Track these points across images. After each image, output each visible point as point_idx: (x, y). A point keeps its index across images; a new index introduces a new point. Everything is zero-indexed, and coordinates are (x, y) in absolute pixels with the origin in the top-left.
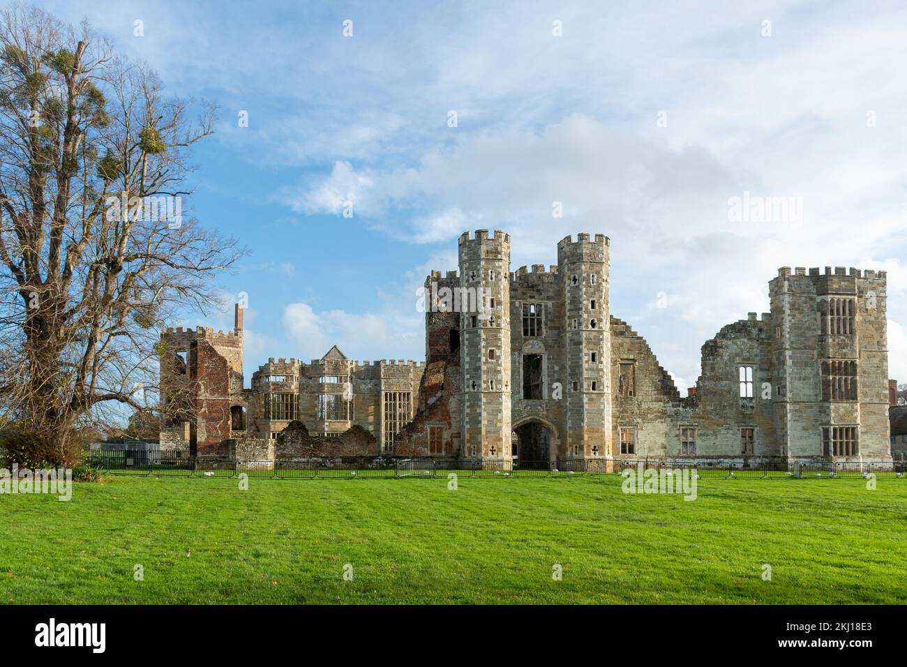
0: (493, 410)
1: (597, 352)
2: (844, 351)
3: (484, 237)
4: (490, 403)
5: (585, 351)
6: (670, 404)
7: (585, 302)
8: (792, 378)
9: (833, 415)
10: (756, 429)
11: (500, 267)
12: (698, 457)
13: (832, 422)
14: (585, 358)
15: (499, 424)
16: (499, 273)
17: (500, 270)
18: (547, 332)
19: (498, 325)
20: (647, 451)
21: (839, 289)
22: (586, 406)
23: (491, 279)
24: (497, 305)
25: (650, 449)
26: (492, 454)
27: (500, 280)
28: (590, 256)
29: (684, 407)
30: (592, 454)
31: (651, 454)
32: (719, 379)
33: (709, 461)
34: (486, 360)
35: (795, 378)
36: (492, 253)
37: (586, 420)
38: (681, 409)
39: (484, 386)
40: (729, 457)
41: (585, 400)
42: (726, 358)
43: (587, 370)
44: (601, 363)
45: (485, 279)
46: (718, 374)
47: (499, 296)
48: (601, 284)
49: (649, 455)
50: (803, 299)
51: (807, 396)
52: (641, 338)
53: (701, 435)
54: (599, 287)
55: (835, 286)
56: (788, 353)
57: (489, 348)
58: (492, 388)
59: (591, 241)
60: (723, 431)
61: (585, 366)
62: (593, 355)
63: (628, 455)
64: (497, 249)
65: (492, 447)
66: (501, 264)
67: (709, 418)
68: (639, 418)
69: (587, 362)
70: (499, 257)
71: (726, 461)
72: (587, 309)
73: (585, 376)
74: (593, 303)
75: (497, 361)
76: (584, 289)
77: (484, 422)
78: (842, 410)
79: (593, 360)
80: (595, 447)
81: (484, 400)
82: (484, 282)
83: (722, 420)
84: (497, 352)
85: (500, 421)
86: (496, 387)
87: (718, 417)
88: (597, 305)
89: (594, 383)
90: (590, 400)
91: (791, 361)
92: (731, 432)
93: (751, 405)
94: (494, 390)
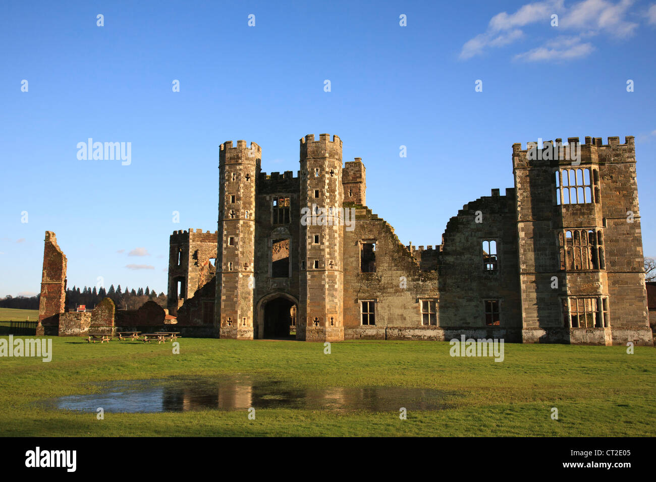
0: (230, 288)
1: (319, 234)
2: (580, 220)
3: (228, 146)
4: (228, 282)
5: (308, 234)
6: (410, 279)
7: (309, 193)
8: (525, 251)
9: (569, 285)
10: (500, 301)
11: (241, 170)
12: (438, 329)
13: (569, 292)
14: (309, 241)
15: (235, 299)
16: (240, 174)
17: (241, 172)
18: (292, 220)
19: (237, 217)
20: (386, 322)
22: (309, 282)
23: (234, 179)
24: (237, 200)
25: (390, 321)
26: (230, 324)
27: (240, 180)
28: (314, 153)
29: (422, 281)
30: (314, 325)
32: (461, 254)
34: (227, 246)
35: (529, 249)
36: (234, 159)
37: (308, 295)
38: (421, 283)
39: (224, 267)
41: (309, 277)
43: (310, 250)
44: (323, 243)
45: (228, 180)
46: (458, 249)
47: (239, 193)
48: (324, 176)
49: (389, 326)
51: (542, 266)
52: (382, 220)
53: (441, 307)
54: (322, 178)
56: (520, 225)
57: (231, 236)
58: (231, 269)
59: (315, 140)
61: (309, 247)
62: (317, 237)
63: (369, 326)
64: (238, 156)
65: (230, 319)
66: (241, 167)
67: (449, 291)
68: (379, 292)
69: (310, 244)
70: (240, 161)
72: (311, 198)
73: (308, 256)
74: (317, 192)
75: (236, 246)
76: (309, 182)
77: (223, 297)
78: (579, 280)
79: (317, 241)
80: (316, 319)
81: (224, 279)
82: (227, 183)
83: (463, 292)
84: (236, 239)
85: (237, 296)
86: (234, 267)
87: (458, 290)
88: (320, 194)
89: (317, 262)
90: (313, 277)
91: (524, 233)
92: (474, 303)
93: (495, 276)
94: (232, 271)
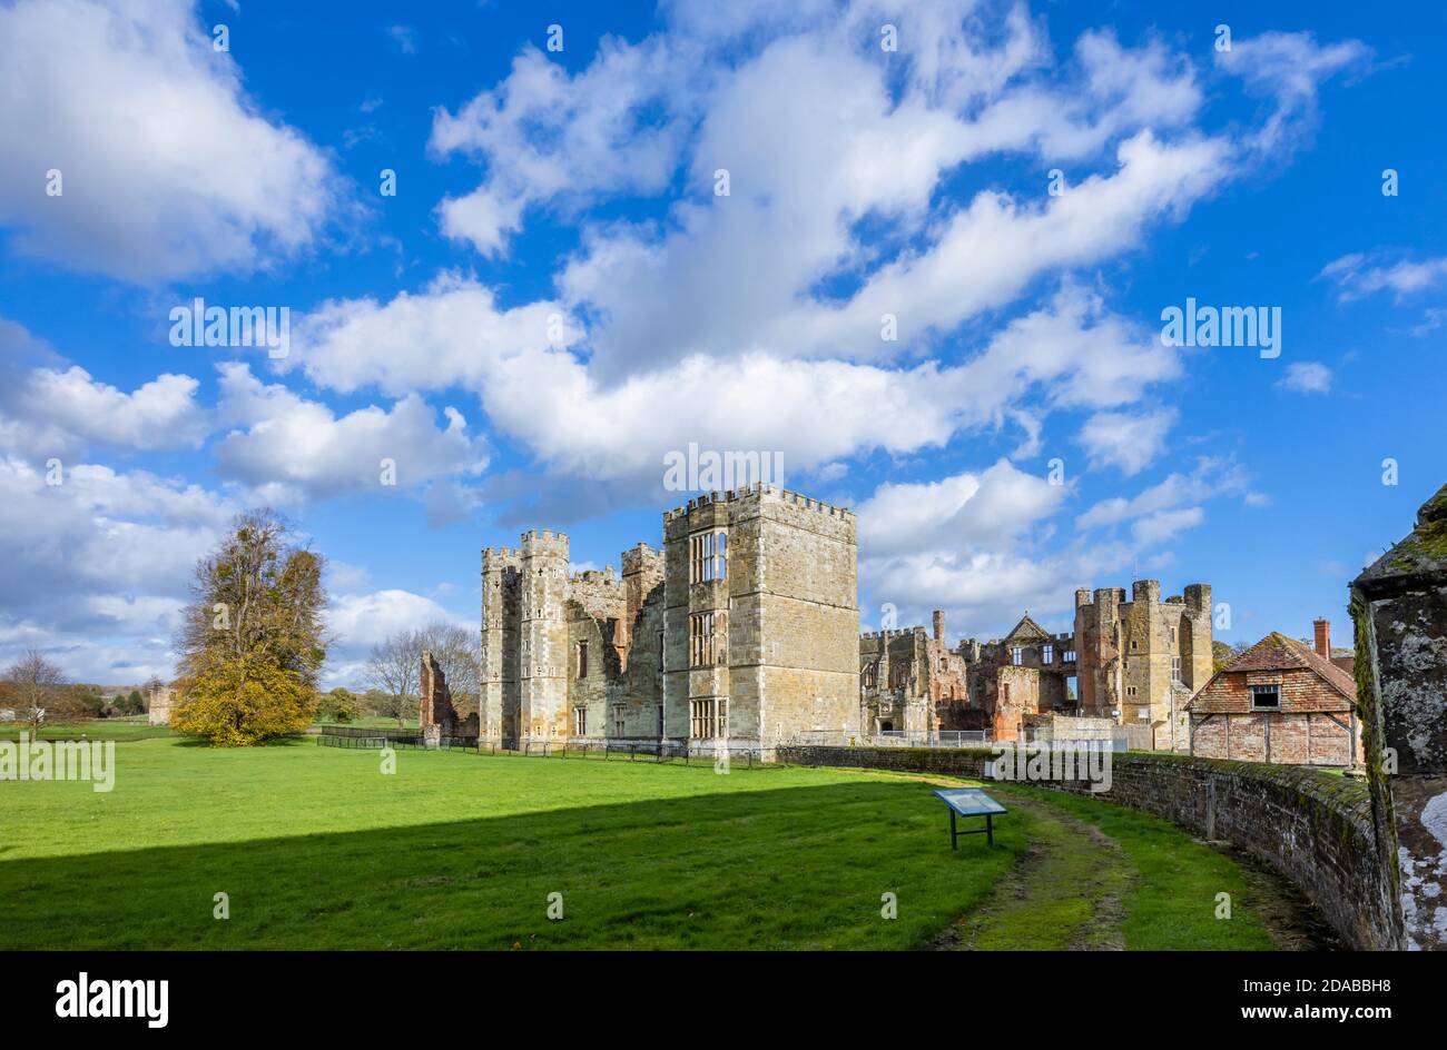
0: (484, 698)
2: (703, 602)
4: (483, 693)
6: (608, 682)
8: (668, 644)
9: (692, 686)
12: (624, 738)
13: (691, 695)
15: (486, 710)
19: (487, 627)
20: (592, 731)
21: (698, 525)
22: (523, 692)
23: (486, 589)
25: (594, 730)
26: (484, 738)
29: (616, 685)
31: (596, 735)
32: (644, 651)
33: (631, 742)
35: (671, 642)
37: (523, 704)
38: (614, 687)
40: (644, 738)
42: (648, 627)
46: (642, 646)
49: (594, 735)
50: (679, 545)
51: (680, 663)
52: (591, 617)
53: (628, 714)
55: (696, 522)
56: (664, 613)
60: (644, 710)
63: (581, 736)
67: (635, 696)
68: (587, 699)
71: (645, 742)
78: (700, 679)
83: (644, 697)
87: (640, 693)
90: (524, 686)
91: (668, 623)
92: (649, 710)
